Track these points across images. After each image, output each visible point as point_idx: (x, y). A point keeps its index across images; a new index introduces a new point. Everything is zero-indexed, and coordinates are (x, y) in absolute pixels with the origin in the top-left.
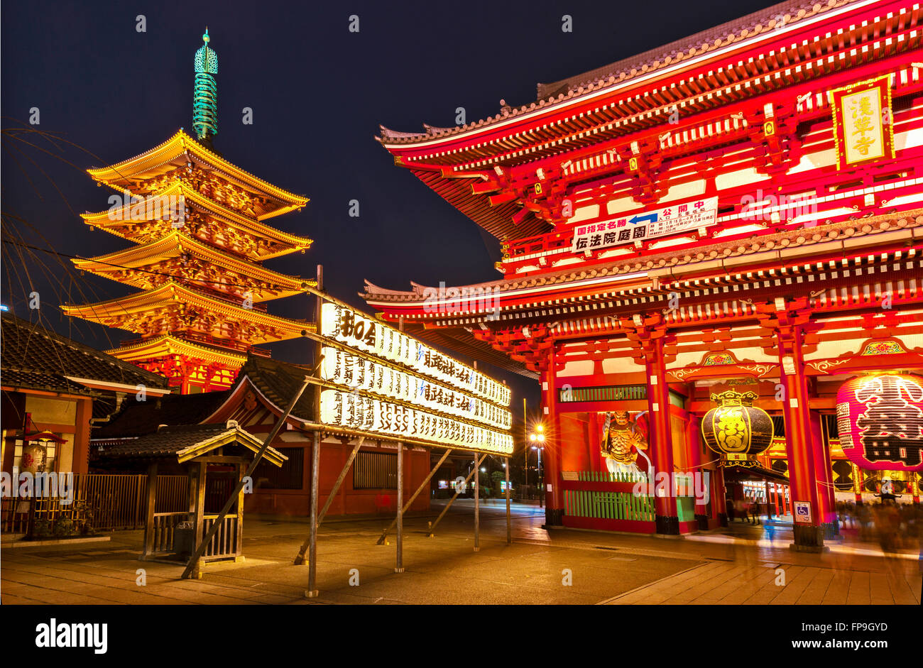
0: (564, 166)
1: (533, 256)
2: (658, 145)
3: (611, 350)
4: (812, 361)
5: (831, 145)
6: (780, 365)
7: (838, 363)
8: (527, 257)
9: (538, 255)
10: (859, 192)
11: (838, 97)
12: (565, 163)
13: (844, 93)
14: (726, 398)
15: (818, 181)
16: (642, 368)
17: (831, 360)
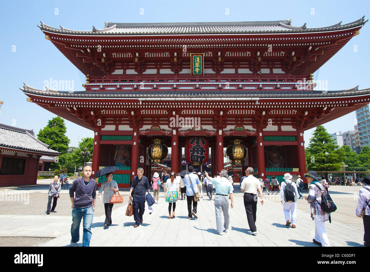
0: (113, 54)
1: (98, 84)
2: (145, 56)
3: (122, 122)
4: (180, 131)
5: (189, 68)
6: (172, 132)
7: (187, 132)
8: (96, 84)
9: (100, 84)
10: (195, 83)
11: (192, 55)
12: (113, 53)
13: (194, 55)
14: (156, 141)
15: (186, 77)
16: (132, 129)
17: (185, 131)
